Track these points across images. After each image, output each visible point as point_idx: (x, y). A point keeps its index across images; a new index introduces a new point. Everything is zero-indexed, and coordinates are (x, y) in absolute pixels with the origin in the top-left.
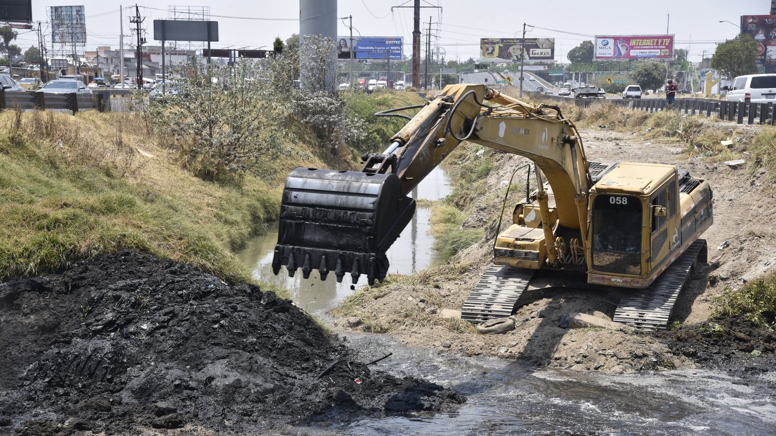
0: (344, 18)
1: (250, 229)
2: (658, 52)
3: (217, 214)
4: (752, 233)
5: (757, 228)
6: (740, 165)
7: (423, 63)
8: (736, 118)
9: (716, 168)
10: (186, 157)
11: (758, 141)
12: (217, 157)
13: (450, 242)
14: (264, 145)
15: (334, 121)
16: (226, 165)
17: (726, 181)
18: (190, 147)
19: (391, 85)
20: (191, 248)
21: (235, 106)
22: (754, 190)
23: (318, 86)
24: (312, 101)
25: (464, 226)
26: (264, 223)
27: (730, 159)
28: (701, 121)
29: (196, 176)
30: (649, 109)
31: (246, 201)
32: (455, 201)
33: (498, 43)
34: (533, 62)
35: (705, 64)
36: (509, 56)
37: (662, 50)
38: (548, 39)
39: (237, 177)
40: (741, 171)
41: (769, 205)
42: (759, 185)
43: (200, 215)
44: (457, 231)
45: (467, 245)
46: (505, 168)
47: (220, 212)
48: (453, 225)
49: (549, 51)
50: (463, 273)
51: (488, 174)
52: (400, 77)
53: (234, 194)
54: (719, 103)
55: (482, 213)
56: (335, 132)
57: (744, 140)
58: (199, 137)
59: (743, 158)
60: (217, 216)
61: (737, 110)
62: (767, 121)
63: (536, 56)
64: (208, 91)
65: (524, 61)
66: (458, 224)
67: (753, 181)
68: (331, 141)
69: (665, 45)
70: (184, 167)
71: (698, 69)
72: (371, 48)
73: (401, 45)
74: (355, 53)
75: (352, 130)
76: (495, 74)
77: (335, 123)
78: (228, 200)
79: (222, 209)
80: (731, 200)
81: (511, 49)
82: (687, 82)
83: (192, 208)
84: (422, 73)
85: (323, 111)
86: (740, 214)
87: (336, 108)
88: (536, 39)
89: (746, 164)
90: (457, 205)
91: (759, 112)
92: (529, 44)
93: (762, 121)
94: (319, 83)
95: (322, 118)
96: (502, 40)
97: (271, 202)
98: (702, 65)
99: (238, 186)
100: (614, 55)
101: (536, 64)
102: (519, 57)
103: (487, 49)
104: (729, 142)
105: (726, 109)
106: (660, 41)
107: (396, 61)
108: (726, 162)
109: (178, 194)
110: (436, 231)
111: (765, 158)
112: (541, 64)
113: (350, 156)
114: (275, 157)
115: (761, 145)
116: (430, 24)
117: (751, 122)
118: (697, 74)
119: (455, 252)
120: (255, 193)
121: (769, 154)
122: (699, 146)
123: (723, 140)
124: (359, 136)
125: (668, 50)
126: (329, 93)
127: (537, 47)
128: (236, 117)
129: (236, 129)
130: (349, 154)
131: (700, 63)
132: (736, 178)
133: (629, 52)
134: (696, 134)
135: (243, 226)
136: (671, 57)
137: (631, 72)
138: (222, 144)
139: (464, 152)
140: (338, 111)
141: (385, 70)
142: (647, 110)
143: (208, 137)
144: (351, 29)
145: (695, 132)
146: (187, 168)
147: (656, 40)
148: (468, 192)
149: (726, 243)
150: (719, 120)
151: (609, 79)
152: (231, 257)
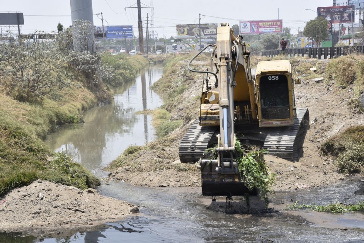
0: (98, 14)
1: (48, 128)
2: (274, 29)
3: (29, 119)
4: (329, 114)
5: (331, 112)
6: (321, 81)
7: (145, 40)
8: (317, 56)
9: (308, 83)
10: (8, 89)
11: (330, 66)
12: (26, 87)
13: (164, 128)
14: (54, 80)
15: (94, 68)
16: (33, 92)
17: (314, 90)
18: (10, 83)
19: (128, 52)
20: (12, 134)
21: (35, 59)
22: (329, 92)
23: (84, 48)
24: (81, 57)
25: (171, 119)
26: (57, 125)
27: (315, 78)
28: (299, 59)
29: (15, 99)
30: (271, 56)
31: (45, 112)
32: (166, 108)
33: (186, 27)
34: (207, 37)
35: (300, 34)
36: (192, 34)
37: (277, 28)
38: (214, 24)
39: (39, 99)
40: (322, 84)
41: (337, 100)
42: (331, 90)
43: (19, 120)
44: (167, 123)
45: (173, 129)
46: (192, 88)
47: (30, 119)
48: (165, 120)
49: (215, 30)
50: (173, 142)
51: (183, 92)
52: (133, 48)
53: (38, 109)
54: (308, 49)
55: (181, 112)
56: (96, 74)
57: (322, 67)
58: (15, 77)
59: (322, 77)
60: (28, 120)
61: (318, 52)
62: (334, 56)
63: (208, 33)
64: (19, 50)
65: (201, 36)
66: (168, 119)
67: (328, 88)
68: (94, 79)
69: (278, 25)
70: (8, 94)
71: (296, 38)
72: (115, 32)
73: (132, 30)
74: (106, 34)
75: (105, 72)
76: (186, 45)
77: (95, 69)
78: (35, 112)
79: (31, 116)
80: (317, 98)
81: (194, 30)
82: (291, 45)
83: (14, 117)
84: (145, 45)
85: (88, 62)
86: (322, 105)
87: (95, 61)
88: (207, 24)
89: (324, 79)
90: (167, 109)
91: (329, 52)
92: (203, 27)
93: (331, 57)
94: (84, 47)
95: (88, 67)
96: (189, 25)
97: (61, 113)
98: (298, 36)
99: (41, 104)
100: (251, 31)
101: (208, 38)
102: (199, 34)
103: (181, 31)
104: (314, 69)
105: (312, 52)
106: (275, 23)
107: (130, 39)
108: (313, 79)
109: (4, 109)
110: (156, 124)
111: (334, 75)
112: (211, 38)
113: (105, 88)
114: (61, 88)
115: (331, 68)
116: (148, 17)
117: (325, 58)
118: (296, 40)
119: (167, 133)
120: (51, 109)
121: (336, 73)
122: (299, 71)
123: (310, 68)
124: (109, 76)
125: (279, 28)
126: (91, 52)
127: (208, 28)
128: (36, 64)
129: (37, 71)
130: (105, 87)
131: (297, 34)
132: (319, 87)
133: (259, 30)
134: (296, 66)
135: (44, 126)
136: (282, 32)
137: (260, 41)
138: (29, 80)
139: (170, 84)
140: (97, 62)
141: (124, 44)
142: (270, 56)
143: (21, 77)
144: (102, 20)
145: (296, 65)
146: (9, 95)
147: (272, 23)
148: (173, 102)
149: (315, 119)
150: (308, 58)
151: (249, 45)
152: (36, 138)
